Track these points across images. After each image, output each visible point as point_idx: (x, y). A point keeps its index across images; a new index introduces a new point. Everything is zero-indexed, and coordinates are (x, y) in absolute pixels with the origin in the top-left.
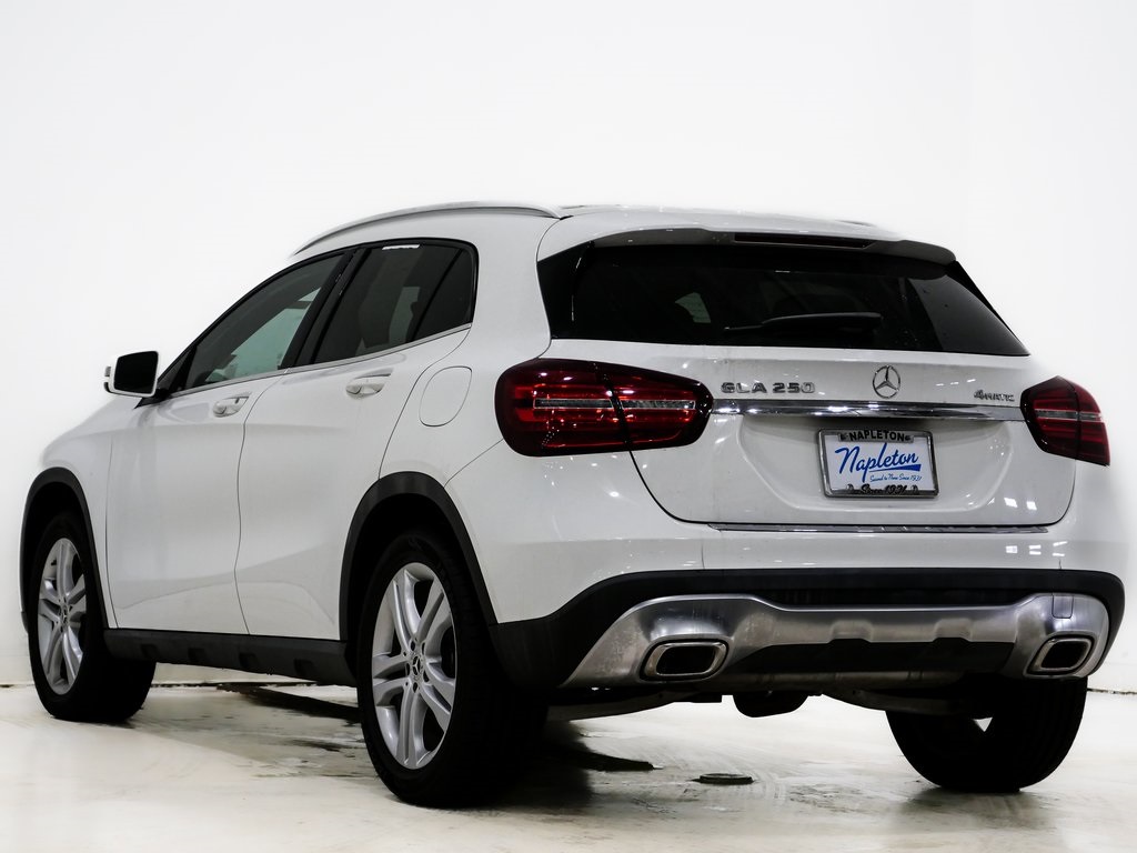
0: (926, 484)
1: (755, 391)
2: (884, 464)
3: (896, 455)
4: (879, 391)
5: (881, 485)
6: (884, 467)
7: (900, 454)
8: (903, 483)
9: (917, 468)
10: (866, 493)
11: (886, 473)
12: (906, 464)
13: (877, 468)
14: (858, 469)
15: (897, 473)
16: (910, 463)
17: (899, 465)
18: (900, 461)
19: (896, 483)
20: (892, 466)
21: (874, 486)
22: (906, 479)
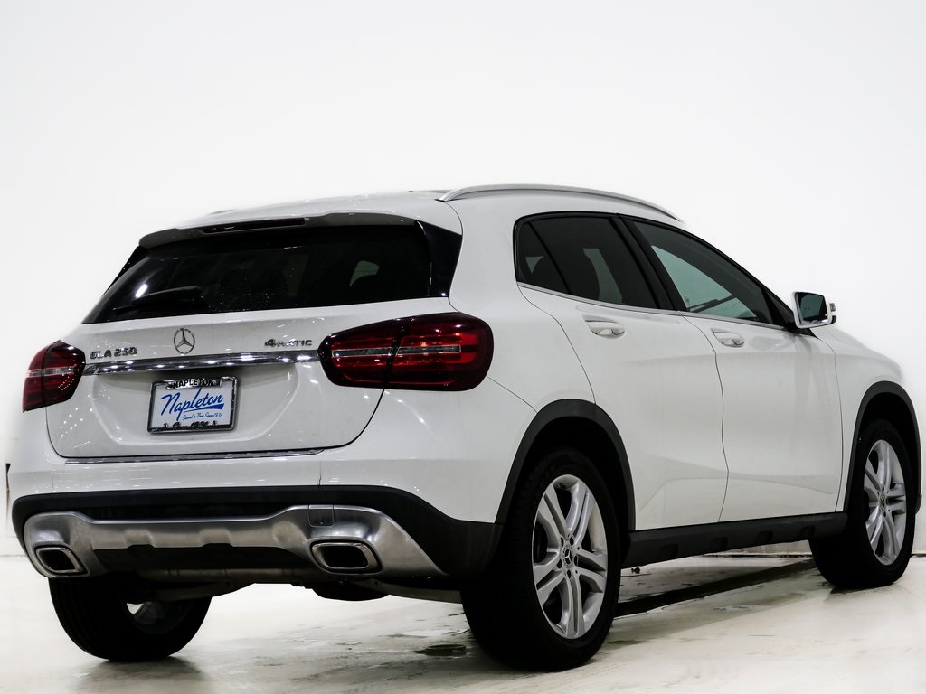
0: (224, 419)
1: (105, 356)
2: (196, 406)
3: (207, 397)
4: (179, 348)
5: (188, 423)
6: (195, 408)
7: (209, 396)
8: (205, 420)
9: (220, 407)
10: (177, 429)
11: (196, 413)
12: (213, 404)
13: (190, 409)
14: (175, 411)
15: (203, 412)
16: (216, 403)
17: (207, 405)
18: (209, 403)
19: (200, 420)
20: (202, 407)
21: (184, 423)
22: (209, 416)
